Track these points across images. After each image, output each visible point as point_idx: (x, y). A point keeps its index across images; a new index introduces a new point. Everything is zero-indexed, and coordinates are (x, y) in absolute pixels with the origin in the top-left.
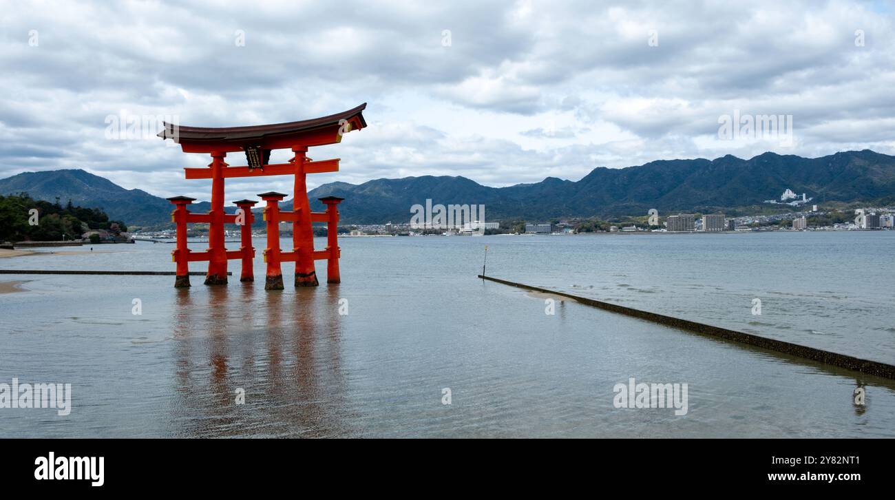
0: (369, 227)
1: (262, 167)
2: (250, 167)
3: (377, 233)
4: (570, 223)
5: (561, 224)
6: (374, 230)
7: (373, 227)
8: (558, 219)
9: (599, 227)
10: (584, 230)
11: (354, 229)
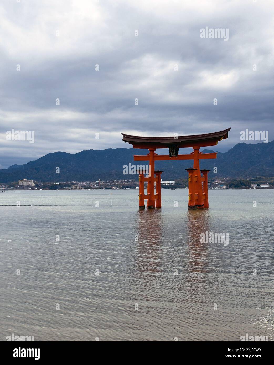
0: (85, 183)
1: (176, 156)
2: (170, 156)
3: (90, 187)
4: (221, 181)
5: (216, 182)
6: (88, 185)
7: (86, 183)
8: (213, 178)
9: (244, 184)
10: (233, 186)
11: (74, 184)
